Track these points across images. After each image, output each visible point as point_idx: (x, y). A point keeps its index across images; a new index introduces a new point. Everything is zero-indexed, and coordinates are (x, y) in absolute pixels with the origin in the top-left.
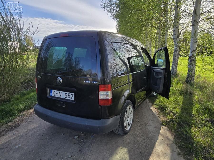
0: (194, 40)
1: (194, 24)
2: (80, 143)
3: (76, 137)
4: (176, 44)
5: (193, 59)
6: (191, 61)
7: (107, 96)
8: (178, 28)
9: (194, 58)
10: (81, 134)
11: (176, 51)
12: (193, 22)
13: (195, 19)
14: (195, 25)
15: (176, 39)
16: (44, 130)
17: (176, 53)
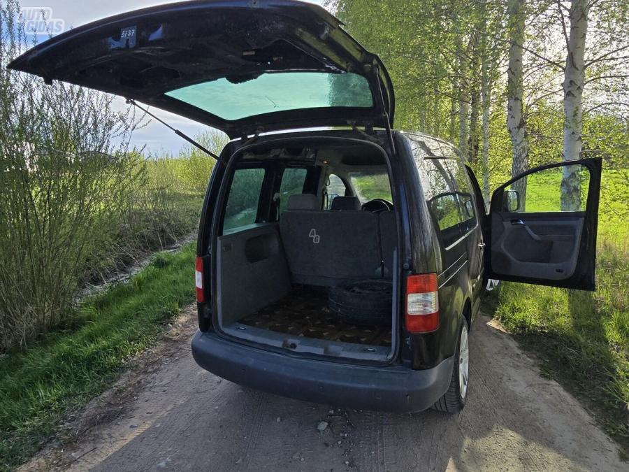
0: (573, 133)
1: (570, 92)
2: (340, 443)
3: (323, 426)
4: (518, 145)
5: (573, 184)
6: (569, 192)
7: (425, 305)
8: (521, 100)
9: (575, 184)
10: (331, 415)
11: (520, 162)
12: (569, 87)
13: (573, 78)
14: (573, 95)
15: (517, 129)
16: (216, 410)
17: (520, 167)
